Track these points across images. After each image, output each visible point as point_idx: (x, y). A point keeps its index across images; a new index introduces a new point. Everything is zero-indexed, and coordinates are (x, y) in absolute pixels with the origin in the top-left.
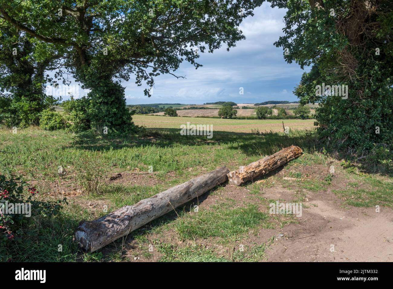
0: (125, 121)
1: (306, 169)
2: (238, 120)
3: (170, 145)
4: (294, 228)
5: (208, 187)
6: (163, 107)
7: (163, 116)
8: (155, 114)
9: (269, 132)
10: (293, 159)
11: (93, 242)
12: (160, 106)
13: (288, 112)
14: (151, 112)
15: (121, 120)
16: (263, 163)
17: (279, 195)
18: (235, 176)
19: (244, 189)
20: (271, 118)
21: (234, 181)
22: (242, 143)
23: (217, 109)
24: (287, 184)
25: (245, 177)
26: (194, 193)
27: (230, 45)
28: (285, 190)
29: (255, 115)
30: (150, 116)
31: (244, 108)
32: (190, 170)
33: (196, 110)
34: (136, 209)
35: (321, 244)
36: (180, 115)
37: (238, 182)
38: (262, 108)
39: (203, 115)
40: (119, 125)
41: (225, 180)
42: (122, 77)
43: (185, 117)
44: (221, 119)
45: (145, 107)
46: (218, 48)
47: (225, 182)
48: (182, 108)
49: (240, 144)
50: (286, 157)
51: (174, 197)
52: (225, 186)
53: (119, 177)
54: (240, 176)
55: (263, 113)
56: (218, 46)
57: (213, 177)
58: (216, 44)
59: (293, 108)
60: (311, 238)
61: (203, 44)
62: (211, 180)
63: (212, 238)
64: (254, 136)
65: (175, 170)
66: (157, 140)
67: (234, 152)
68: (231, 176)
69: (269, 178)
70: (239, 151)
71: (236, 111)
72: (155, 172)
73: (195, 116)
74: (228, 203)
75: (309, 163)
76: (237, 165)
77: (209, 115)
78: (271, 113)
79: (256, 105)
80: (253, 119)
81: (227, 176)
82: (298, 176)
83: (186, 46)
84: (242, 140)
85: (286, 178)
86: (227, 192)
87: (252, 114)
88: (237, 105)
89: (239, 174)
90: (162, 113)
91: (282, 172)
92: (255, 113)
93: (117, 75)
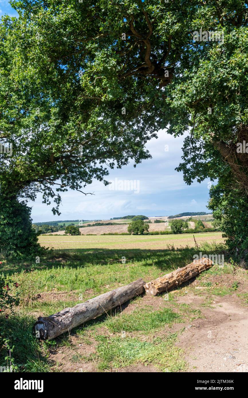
0: (31, 243)
1: (216, 279)
2: (150, 236)
3: (82, 265)
4: (200, 321)
5: (128, 296)
6: (63, 225)
7: (64, 235)
8: (53, 233)
9: (185, 247)
10: (204, 270)
11: (50, 331)
12: (60, 224)
13: (206, 224)
14: (48, 232)
15: (26, 241)
16: (175, 274)
17: (191, 301)
18: (151, 287)
19: (160, 298)
20: (187, 232)
21: (151, 292)
22: (157, 260)
23: (126, 224)
24: (199, 292)
25: (160, 287)
26: (117, 300)
27: (138, 161)
28: (196, 297)
29: (170, 229)
30: (49, 236)
31: (157, 222)
32: (107, 287)
33: (102, 226)
34: (75, 310)
35: (220, 330)
36: (83, 233)
37: (154, 292)
38: (177, 222)
39: (111, 232)
40: (24, 247)
41: (142, 292)
42: (29, 196)
43: (90, 235)
44: (132, 236)
45: (41, 226)
46: (126, 165)
47: (142, 293)
48: (86, 225)
49: (154, 261)
50: (197, 269)
51: (102, 303)
52: (142, 297)
53: (39, 297)
54: (156, 287)
55: (178, 227)
56: (126, 162)
57: (131, 288)
58: (123, 160)
59: (211, 220)
60: (214, 327)
61: (111, 161)
62: (130, 290)
63: (135, 332)
64: (169, 252)
65: (93, 288)
66: (66, 261)
67: (149, 268)
68: (148, 287)
69: (182, 289)
70: (154, 267)
71: (148, 225)
72: (74, 291)
73: (101, 234)
74: (146, 309)
75: (219, 273)
76: (152, 279)
77: (118, 231)
78: (187, 227)
79: (170, 218)
80: (168, 234)
81: (144, 288)
82: (208, 285)
83: (95, 163)
84: (157, 257)
85: (198, 288)
86: (145, 301)
87: (166, 229)
88: (148, 219)
89: (155, 284)
90: (63, 232)
91: (195, 283)
92: (170, 227)
93: (24, 194)
